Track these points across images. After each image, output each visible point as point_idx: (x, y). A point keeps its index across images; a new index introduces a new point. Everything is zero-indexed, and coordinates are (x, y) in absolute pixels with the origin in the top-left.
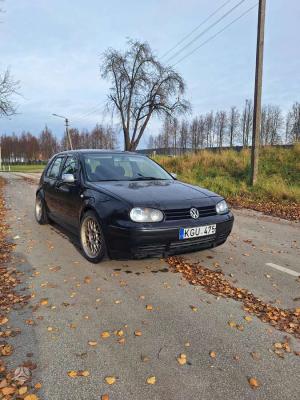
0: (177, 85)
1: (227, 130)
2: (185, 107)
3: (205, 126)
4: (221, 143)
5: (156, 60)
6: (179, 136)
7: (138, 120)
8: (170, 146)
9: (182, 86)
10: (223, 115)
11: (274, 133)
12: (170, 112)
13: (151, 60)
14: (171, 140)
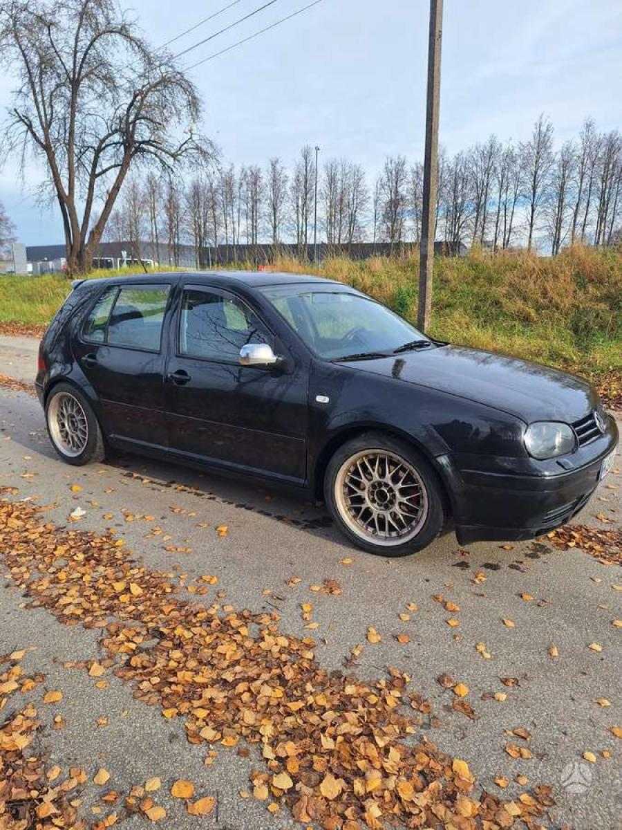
0: (181, 99)
1: (265, 208)
2: (204, 153)
3: (220, 198)
4: (254, 236)
5: (135, 33)
6: (162, 216)
7: (93, 176)
8: (145, 238)
9: (194, 104)
10: (256, 178)
11: (353, 220)
12: (170, 161)
13: (123, 31)
14: (145, 224)
